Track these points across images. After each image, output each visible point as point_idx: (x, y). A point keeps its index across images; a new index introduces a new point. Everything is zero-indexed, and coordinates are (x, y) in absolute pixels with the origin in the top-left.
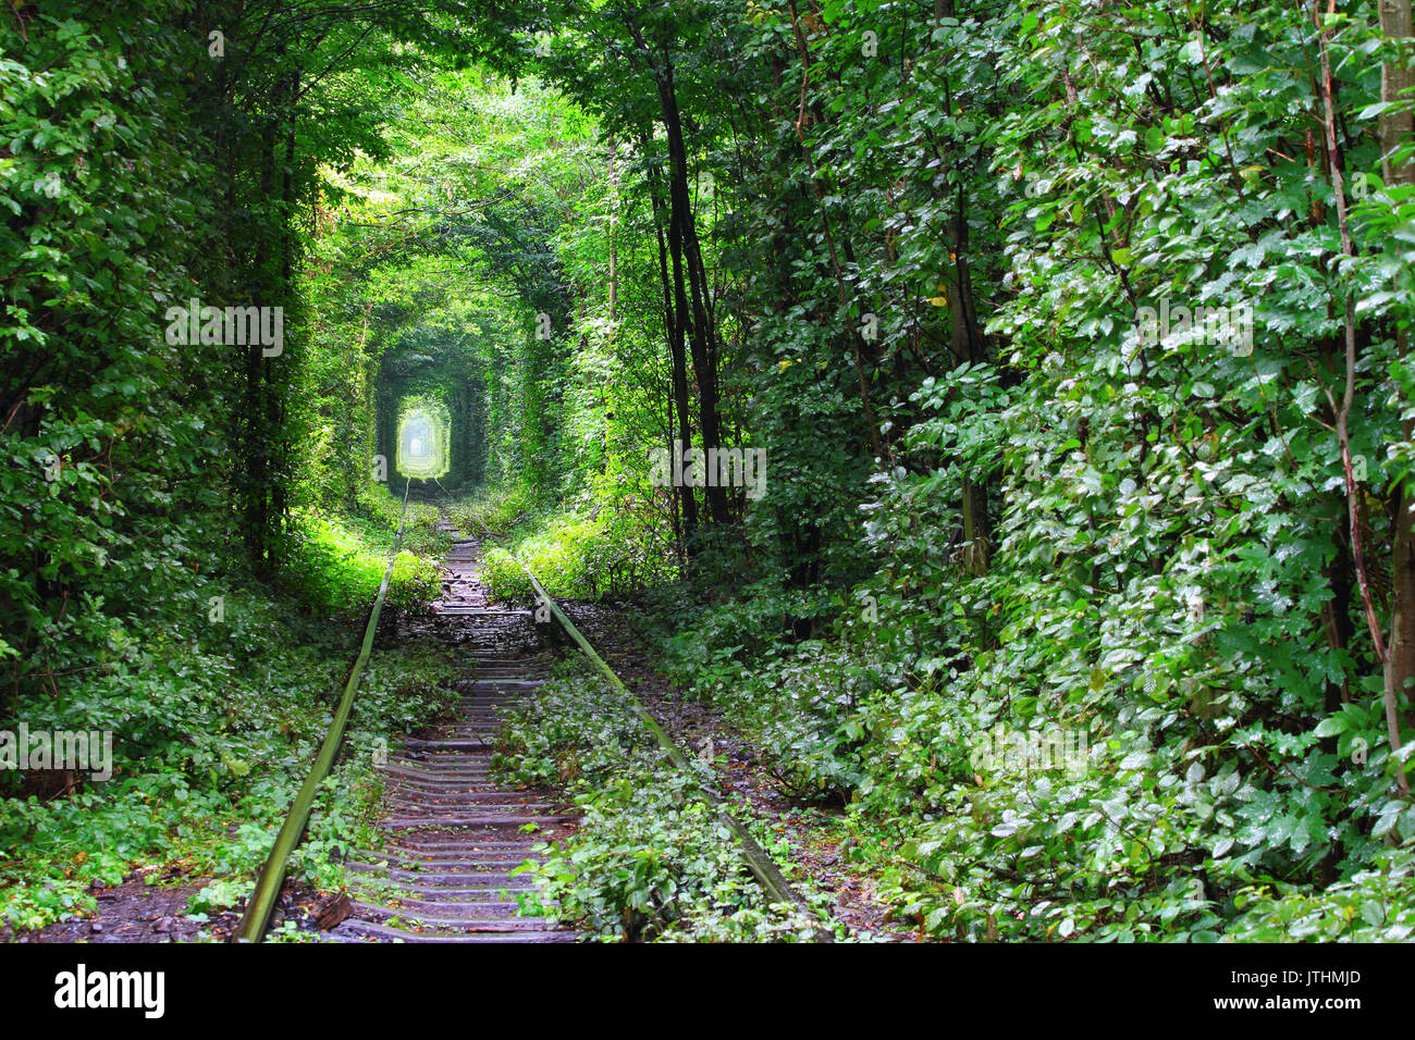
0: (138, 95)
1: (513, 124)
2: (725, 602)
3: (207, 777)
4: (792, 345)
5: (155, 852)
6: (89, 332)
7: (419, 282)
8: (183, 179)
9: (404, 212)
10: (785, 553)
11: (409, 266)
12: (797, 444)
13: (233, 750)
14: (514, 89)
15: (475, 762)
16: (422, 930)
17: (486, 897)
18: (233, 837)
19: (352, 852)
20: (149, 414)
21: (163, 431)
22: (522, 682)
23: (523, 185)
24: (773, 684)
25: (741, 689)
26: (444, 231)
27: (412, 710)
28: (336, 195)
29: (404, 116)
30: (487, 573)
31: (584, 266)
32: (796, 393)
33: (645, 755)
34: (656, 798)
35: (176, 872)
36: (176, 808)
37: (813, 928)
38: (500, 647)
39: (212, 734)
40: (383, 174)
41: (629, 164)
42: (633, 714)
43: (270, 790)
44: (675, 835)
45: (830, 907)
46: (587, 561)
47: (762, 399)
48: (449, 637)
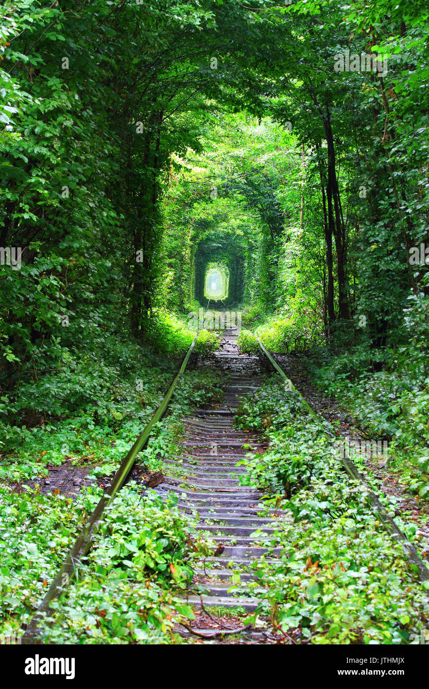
0: (85, 113)
1: (260, 139)
2: (344, 354)
3: (104, 420)
4: (377, 239)
5: (77, 452)
6: (59, 219)
7: (216, 210)
8: (105, 154)
9: (209, 177)
10: (371, 332)
11: (211, 202)
12: (378, 283)
13: (116, 408)
14: (260, 122)
15: (227, 420)
16: (195, 489)
17: (226, 477)
18: (113, 446)
19: (167, 455)
20: (85, 257)
21: (91, 265)
22: (252, 387)
23: (263, 167)
24: (362, 390)
25: (348, 392)
26: (227, 187)
27: (200, 396)
28: (178, 167)
29: (210, 134)
30: (240, 340)
31: (289, 204)
32: (378, 260)
33: (302, 418)
34: (304, 435)
35: (86, 460)
36: (88, 433)
37: (368, 491)
38: (243, 372)
39: (107, 401)
40: (200, 159)
41: (310, 158)
42: (298, 401)
43: (132, 426)
44: (311, 451)
45: (379, 486)
46: (285, 336)
47: (363, 263)
48: (221, 366)
